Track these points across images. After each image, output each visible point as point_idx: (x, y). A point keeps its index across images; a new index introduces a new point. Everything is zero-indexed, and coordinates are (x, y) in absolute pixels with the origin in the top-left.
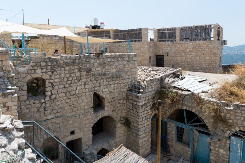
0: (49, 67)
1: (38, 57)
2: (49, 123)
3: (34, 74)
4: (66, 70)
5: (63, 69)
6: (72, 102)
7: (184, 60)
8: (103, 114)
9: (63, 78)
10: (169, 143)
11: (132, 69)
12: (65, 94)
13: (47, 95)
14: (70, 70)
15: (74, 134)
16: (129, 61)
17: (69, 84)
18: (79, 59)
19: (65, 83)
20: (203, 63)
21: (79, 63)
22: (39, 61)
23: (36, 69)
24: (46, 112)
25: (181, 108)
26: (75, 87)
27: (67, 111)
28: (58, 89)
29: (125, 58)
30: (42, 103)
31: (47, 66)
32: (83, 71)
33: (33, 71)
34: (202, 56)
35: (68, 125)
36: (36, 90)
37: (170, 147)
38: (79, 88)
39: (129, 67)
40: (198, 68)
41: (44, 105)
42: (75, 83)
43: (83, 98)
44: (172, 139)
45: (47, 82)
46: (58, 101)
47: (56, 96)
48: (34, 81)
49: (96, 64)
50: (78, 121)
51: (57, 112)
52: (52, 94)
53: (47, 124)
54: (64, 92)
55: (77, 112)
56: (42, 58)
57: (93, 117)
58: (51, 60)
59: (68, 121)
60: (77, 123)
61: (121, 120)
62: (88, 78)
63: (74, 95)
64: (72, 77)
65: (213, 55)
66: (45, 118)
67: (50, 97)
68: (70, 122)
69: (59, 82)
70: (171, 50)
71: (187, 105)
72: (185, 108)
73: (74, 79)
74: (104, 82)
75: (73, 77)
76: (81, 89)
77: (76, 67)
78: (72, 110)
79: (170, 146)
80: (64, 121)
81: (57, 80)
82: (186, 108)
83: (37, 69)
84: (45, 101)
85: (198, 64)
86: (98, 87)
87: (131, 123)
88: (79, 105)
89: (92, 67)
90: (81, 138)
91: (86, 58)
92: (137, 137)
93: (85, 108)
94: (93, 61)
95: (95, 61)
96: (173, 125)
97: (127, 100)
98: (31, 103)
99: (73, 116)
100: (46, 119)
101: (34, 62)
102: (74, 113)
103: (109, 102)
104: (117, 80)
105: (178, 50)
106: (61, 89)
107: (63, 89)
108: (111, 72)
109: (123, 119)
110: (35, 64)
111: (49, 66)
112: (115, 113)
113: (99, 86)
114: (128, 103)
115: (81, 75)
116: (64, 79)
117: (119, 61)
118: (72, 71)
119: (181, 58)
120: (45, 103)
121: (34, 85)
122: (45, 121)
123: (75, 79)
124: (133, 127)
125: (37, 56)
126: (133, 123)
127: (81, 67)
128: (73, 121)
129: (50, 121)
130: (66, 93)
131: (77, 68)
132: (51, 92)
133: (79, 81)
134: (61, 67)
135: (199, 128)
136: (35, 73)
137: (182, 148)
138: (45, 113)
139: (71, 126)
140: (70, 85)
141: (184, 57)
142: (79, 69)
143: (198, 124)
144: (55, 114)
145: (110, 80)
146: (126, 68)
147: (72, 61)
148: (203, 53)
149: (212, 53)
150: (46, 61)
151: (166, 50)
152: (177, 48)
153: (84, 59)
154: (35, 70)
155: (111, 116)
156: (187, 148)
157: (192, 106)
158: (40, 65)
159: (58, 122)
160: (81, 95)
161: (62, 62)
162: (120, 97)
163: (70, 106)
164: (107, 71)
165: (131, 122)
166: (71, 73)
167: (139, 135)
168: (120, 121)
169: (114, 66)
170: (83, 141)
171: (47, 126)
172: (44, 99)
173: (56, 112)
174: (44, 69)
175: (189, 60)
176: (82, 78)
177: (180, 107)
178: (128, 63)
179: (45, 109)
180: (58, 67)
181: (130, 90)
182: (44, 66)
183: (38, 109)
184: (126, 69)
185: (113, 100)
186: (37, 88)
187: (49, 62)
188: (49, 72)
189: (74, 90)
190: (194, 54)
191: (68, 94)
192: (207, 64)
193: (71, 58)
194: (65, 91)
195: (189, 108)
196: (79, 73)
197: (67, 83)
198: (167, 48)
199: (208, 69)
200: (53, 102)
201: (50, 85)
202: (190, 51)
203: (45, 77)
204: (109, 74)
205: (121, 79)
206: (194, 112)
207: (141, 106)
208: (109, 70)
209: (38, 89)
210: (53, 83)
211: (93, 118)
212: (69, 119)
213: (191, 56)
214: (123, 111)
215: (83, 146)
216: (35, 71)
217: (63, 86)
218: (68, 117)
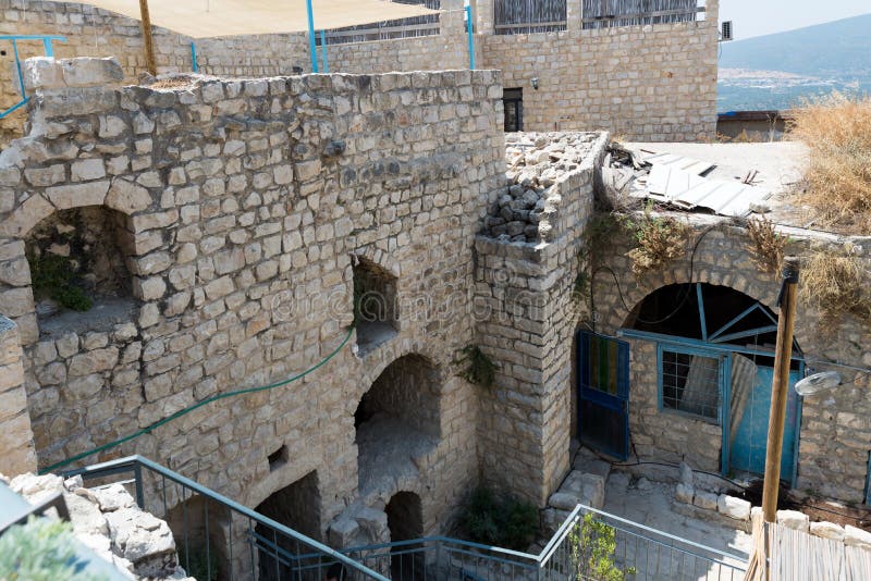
0: (145, 146)
1: (80, 87)
2: (167, 436)
3: (60, 189)
4: (227, 158)
5: (213, 150)
6: (266, 314)
7: (597, 102)
8: (394, 347)
9: (218, 201)
10: (633, 419)
11: (488, 137)
12: (234, 279)
13: (147, 297)
14: (247, 154)
15: (285, 461)
16: (475, 104)
17: (246, 228)
18: (283, 99)
19: (230, 222)
20: (666, 110)
21: (287, 119)
22: (87, 109)
23: (73, 161)
24: (149, 387)
25: (687, 281)
26: (277, 239)
27: (246, 360)
28: (196, 260)
29: (462, 90)
30: (124, 345)
31: (132, 136)
32: (306, 156)
33: (58, 171)
34: (665, 81)
35: (259, 424)
36: (77, 278)
37: (636, 433)
38: (292, 243)
39: (477, 131)
40: (648, 128)
41: (134, 350)
42: (275, 220)
43: (314, 288)
44: (644, 404)
45: (140, 225)
46: (204, 318)
47: (192, 296)
48: (55, 229)
49: (357, 118)
50: (297, 398)
51: (205, 376)
52: (171, 290)
53: (159, 447)
54: (229, 271)
55: (292, 357)
56: (103, 90)
57: (356, 367)
58: (150, 102)
59: (257, 407)
60: (298, 410)
61: (458, 363)
62: (330, 188)
63: (272, 279)
64: (257, 191)
65: (704, 75)
66: (146, 417)
67: (163, 307)
68: (268, 412)
69: (203, 222)
70: (550, 64)
71: (709, 268)
72: (704, 279)
73: (268, 198)
74: (392, 203)
75: (266, 190)
76: (304, 246)
77: (276, 139)
78: (269, 355)
79: (636, 429)
80: (237, 410)
81: (189, 213)
82: (710, 277)
83: (78, 158)
84: (140, 329)
85: (649, 114)
86: (371, 228)
87: (497, 368)
88: (298, 323)
89: (344, 136)
90: (314, 472)
91: (315, 91)
92: (529, 421)
93: (325, 334)
94: (343, 105)
95: (352, 104)
96: (650, 348)
97: (474, 274)
98: (65, 353)
99: (277, 382)
100: (153, 420)
101: (60, 119)
102: (278, 368)
103: (414, 294)
104: (440, 191)
105: (574, 64)
106: (212, 255)
107: (220, 254)
108: (416, 156)
109: (464, 356)
110: (62, 129)
111: (142, 136)
112: (436, 335)
113: (374, 226)
114: (479, 285)
115: (302, 177)
116: (226, 203)
117: (442, 103)
118: (259, 162)
119: (588, 97)
120: (138, 338)
121: (61, 250)
122: (148, 430)
123: (274, 203)
124: (512, 383)
125: (70, 80)
126: (508, 366)
127: (297, 136)
128: (277, 405)
129: (172, 427)
130: (235, 276)
131: (278, 146)
132: (166, 280)
133: (290, 210)
134: (206, 140)
135: (760, 347)
136: (68, 179)
137: (686, 429)
138: (143, 394)
139: (271, 428)
140: (253, 233)
141: (598, 89)
142: (287, 147)
143: (756, 332)
144: (194, 386)
145: (417, 192)
146: (468, 133)
147: (254, 109)
148: (667, 71)
149: (701, 70)
150: (127, 110)
151: (528, 66)
152: (570, 55)
153: (305, 98)
154: (67, 163)
155: (424, 349)
156: (705, 427)
157: (732, 267)
158: (96, 134)
159: (211, 422)
160: (303, 275)
161: (206, 113)
162: (449, 266)
163: (258, 335)
164: (401, 154)
165: (500, 364)
166: (253, 172)
167: (537, 412)
168: (455, 366)
169: (424, 128)
170: (324, 480)
171: (163, 456)
172: (135, 319)
173: (196, 379)
174: (116, 156)
175: (617, 100)
176: (304, 190)
177: (681, 277)
178: (474, 113)
179: (142, 371)
180: (191, 142)
181: (487, 230)
182: (118, 139)
183: (108, 375)
184: (467, 139)
185: (426, 283)
186: (76, 264)
187: (142, 116)
188: (143, 171)
189: (272, 258)
190: (634, 75)
191: (247, 276)
192: (683, 111)
193: (248, 90)
194: (230, 264)
195: (722, 277)
196: (288, 168)
197: (238, 223)
198: (533, 59)
199: (685, 129)
200: (181, 326)
201: (157, 240)
202: (621, 67)
203: (130, 198)
204: (410, 168)
205: (453, 183)
206: (742, 290)
207: (547, 293)
208: (407, 148)
209: (84, 270)
210: (170, 232)
211: (355, 374)
212: (260, 397)
213: (623, 84)
214: (465, 324)
215: (323, 503)
216: (68, 172)
217: (223, 241)
218: (254, 390)
